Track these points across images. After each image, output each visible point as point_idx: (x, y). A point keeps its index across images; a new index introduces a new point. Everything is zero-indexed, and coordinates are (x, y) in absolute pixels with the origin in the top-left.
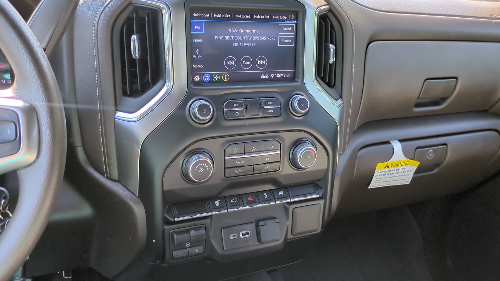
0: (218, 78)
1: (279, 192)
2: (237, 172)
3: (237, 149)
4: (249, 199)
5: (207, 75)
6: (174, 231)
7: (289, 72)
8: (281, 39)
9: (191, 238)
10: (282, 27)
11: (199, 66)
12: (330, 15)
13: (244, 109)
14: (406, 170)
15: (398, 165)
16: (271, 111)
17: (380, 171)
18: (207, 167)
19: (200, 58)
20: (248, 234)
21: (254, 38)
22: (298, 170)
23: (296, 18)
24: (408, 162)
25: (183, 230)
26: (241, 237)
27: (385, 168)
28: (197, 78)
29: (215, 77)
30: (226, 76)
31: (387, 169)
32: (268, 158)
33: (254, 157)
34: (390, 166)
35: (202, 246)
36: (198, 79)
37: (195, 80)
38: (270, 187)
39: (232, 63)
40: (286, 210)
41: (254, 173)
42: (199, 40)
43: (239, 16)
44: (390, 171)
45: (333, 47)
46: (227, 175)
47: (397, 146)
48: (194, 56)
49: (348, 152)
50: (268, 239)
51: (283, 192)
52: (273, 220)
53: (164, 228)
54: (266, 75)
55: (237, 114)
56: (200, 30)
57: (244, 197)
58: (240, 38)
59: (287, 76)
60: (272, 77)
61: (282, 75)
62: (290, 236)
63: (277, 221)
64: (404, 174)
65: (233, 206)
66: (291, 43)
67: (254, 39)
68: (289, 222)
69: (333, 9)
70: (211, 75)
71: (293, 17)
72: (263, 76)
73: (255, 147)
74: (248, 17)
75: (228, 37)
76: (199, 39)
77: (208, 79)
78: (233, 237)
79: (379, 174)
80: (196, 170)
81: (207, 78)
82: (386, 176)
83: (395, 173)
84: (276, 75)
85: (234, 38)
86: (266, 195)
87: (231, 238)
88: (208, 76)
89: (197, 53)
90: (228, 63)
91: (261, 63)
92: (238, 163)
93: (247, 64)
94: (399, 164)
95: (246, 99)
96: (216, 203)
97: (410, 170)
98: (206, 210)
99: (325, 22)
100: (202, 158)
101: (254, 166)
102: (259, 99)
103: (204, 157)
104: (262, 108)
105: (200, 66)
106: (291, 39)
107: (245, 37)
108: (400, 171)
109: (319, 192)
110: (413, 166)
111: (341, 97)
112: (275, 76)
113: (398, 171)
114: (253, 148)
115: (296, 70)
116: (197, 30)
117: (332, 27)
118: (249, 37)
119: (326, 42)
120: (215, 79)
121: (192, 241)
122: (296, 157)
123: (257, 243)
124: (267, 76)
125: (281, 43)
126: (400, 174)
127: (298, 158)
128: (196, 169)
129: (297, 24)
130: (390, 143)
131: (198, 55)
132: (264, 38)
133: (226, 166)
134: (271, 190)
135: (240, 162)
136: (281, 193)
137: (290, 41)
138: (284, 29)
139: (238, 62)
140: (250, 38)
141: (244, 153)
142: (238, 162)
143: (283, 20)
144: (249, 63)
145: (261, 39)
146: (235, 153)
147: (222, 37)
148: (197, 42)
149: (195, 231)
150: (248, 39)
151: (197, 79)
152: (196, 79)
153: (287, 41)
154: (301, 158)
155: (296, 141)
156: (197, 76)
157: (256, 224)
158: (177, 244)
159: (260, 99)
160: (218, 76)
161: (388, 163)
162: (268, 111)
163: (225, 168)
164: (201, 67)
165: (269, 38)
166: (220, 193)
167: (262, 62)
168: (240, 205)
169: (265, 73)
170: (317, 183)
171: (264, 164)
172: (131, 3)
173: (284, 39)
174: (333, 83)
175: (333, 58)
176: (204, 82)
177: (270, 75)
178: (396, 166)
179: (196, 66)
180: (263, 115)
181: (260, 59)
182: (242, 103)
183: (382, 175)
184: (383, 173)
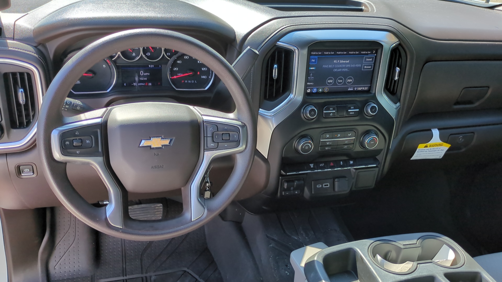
0: (321, 90)
2: (327, 149)
3: (328, 135)
4: (331, 165)
6: (285, 180)
7: (366, 87)
8: (364, 66)
9: (295, 185)
10: (366, 58)
12: (400, 48)
13: (336, 112)
14: (440, 149)
16: (352, 113)
17: (420, 149)
18: (310, 146)
19: (312, 79)
20: (328, 186)
21: (347, 66)
22: (364, 149)
23: (376, 53)
24: (443, 144)
25: (290, 180)
26: (324, 187)
27: (425, 147)
30: (326, 89)
31: (426, 148)
32: (347, 142)
33: (338, 140)
34: (428, 146)
35: (300, 190)
38: (345, 158)
39: (332, 81)
41: (337, 150)
42: (313, 68)
43: (340, 53)
44: (428, 149)
45: (398, 69)
47: (436, 132)
48: (309, 78)
49: (400, 137)
52: (344, 178)
53: (280, 178)
55: (331, 115)
56: (315, 62)
57: (328, 163)
58: (338, 66)
59: (365, 89)
60: (355, 89)
61: (362, 88)
62: (354, 189)
63: (347, 179)
64: (438, 152)
65: (321, 168)
68: (354, 180)
69: (402, 43)
70: (317, 89)
71: (374, 52)
72: (349, 89)
73: (340, 135)
74: (345, 53)
75: (331, 66)
76: (313, 67)
77: (315, 91)
78: (319, 186)
79: (419, 151)
82: (425, 153)
83: (432, 151)
84: (358, 88)
85: (334, 66)
86: (342, 163)
87: (318, 187)
88: (315, 89)
89: (311, 75)
90: (328, 81)
92: (328, 144)
93: (341, 82)
94: (436, 145)
95: (338, 105)
96: (311, 165)
98: (305, 169)
99: (396, 53)
101: (338, 145)
102: (345, 105)
103: (309, 140)
104: (347, 111)
105: (312, 84)
106: (371, 66)
107: (342, 66)
108: (435, 150)
109: (376, 163)
110: (446, 147)
111: (399, 100)
113: (434, 150)
115: (371, 85)
116: (313, 62)
117: (400, 55)
120: (319, 91)
121: (295, 187)
122: (365, 142)
123: (332, 191)
125: (364, 68)
126: (435, 152)
128: (304, 147)
129: (376, 57)
130: (431, 131)
131: (312, 77)
132: (353, 66)
133: (320, 145)
134: (345, 160)
136: (351, 162)
137: (370, 67)
138: (367, 60)
139: (335, 81)
140: (344, 66)
141: (332, 138)
143: (367, 54)
144: (342, 81)
146: (326, 138)
147: (327, 66)
149: (297, 181)
151: (309, 91)
153: (368, 67)
154: (368, 143)
155: (366, 131)
157: (333, 180)
159: (347, 105)
160: (321, 89)
161: (427, 144)
162: (350, 113)
165: (357, 65)
166: (314, 160)
167: (350, 81)
168: (325, 168)
169: (351, 87)
171: (344, 145)
172: (275, 45)
173: (367, 66)
174: (395, 92)
175: (397, 77)
176: (313, 93)
177: (354, 89)
178: (433, 146)
179: (310, 84)
180: (347, 116)
181: (349, 79)
182: (335, 108)
183: (422, 152)
184: (422, 151)
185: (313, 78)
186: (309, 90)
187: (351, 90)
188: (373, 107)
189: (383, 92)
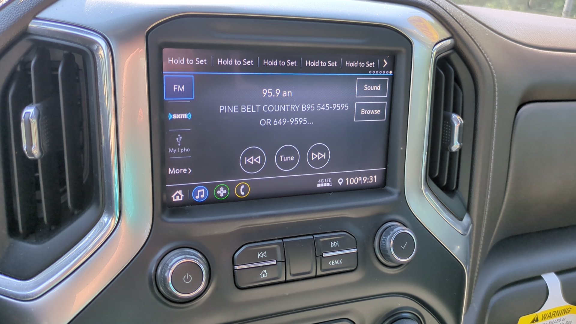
0: (225, 192)
5: (202, 188)
7: (373, 173)
8: (360, 107)
10: (362, 83)
11: (182, 171)
12: (455, 57)
13: (280, 263)
14: (563, 322)
15: (553, 315)
16: (336, 262)
19: (185, 153)
21: (305, 107)
23: (393, 66)
24: (569, 309)
28: (178, 194)
29: (220, 190)
30: (242, 187)
34: (540, 318)
36: (180, 198)
37: (174, 200)
39: (258, 160)
42: (184, 116)
43: (274, 63)
45: (459, 119)
47: (553, 283)
48: (172, 150)
54: (327, 181)
55: (263, 275)
56: (187, 93)
58: (274, 108)
59: (371, 181)
60: (340, 183)
61: (360, 179)
66: (381, 116)
67: (304, 109)
69: (460, 45)
70: (211, 188)
71: (386, 63)
72: (321, 183)
74: (293, 63)
75: (249, 107)
76: (184, 113)
77: (202, 196)
81: (201, 194)
84: (347, 179)
85: (261, 108)
88: (203, 190)
89: (179, 142)
90: (247, 160)
91: (317, 158)
93: (289, 161)
94: (555, 314)
95: (284, 240)
97: (571, 321)
99: (446, 71)
102: (311, 237)
104: (319, 257)
105: (185, 171)
106: (381, 107)
107: (286, 107)
111: (468, 209)
112: (345, 181)
115: (388, 168)
116: (178, 94)
117: (457, 80)
118: (293, 107)
119: (446, 108)
120: (219, 195)
124: (329, 182)
125: (359, 116)
129: (393, 78)
130: (543, 278)
131: (181, 147)
132: (325, 107)
137: (379, 112)
138: (367, 88)
139: (270, 157)
140: (295, 108)
143: (366, 70)
144: (292, 158)
145: (319, 108)
147: (236, 107)
148: (178, 119)
150: (292, 109)
151: (178, 197)
152: (175, 198)
153: (372, 112)
156: (177, 192)
159: (315, 236)
160: (225, 188)
161: (537, 315)
162: (330, 263)
164: (188, 171)
165: (335, 108)
167: (320, 156)
169: (324, 177)
172: (25, 34)
173: (368, 107)
174: (455, 187)
175: (459, 141)
176: (195, 203)
177: (335, 181)
178: (550, 317)
179: (177, 171)
180: (319, 273)
181: (316, 150)
182: (274, 249)
185: (188, 150)
186: (180, 192)
187: (328, 185)
188: (401, 239)
189: (423, 188)
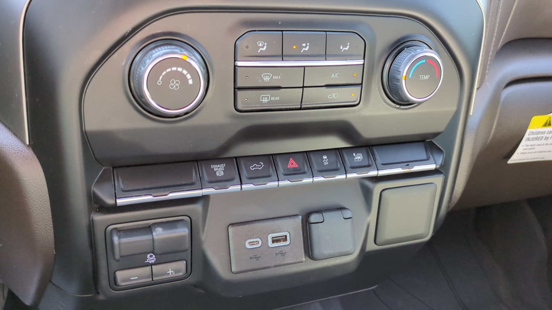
1: (354, 155)
2: (265, 100)
3: (266, 44)
4: (290, 166)
6: (116, 229)
9: (156, 244)
17: (534, 132)
18: (189, 76)
20: (285, 239)
22: (398, 108)
25: (138, 225)
26: (269, 246)
27: (545, 125)
31: (547, 129)
32: (337, 74)
33: (304, 67)
35: (185, 262)
38: (336, 142)
40: (367, 194)
41: (303, 106)
46: (240, 106)
49: (490, 86)
50: (326, 252)
51: (361, 155)
52: (338, 213)
53: (92, 220)
57: (278, 160)
62: (371, 246)
63: (348, 214)
65: (254, 178)
68: (372, 218)
73: (308, 44)
78: (252, 244)
79: (531, 137)
80: (160, 82)
82: (543, 142)
86: (326, 159)
87: (248, 246)
92: (266, 79)
96: (215, 170)
98: (193, 184)
100: (177, 53)
101: (304, 89)
103: (181, 51)
109: (436, 159)
114: (304, 47)
121: (156, 251)
122: (400, 75)
123: (304, 259)
127: (404, 78)
128: (160, 79)
133: (239, 85)
134: (338, 149)
135: (272, 76)
141: (283, 57)
142: (267, 75)
146: (259, 55)
149: (164, 229)
154: (410, 77)
155: (399, 41)
157: (302, 220)
158: (121, 257)
163: (236, 89)
166: (225, 148)
168: (269, 176)
170: (431, 141)
171: (327, 86)
183: (537, 139)
184: (538, 136)
